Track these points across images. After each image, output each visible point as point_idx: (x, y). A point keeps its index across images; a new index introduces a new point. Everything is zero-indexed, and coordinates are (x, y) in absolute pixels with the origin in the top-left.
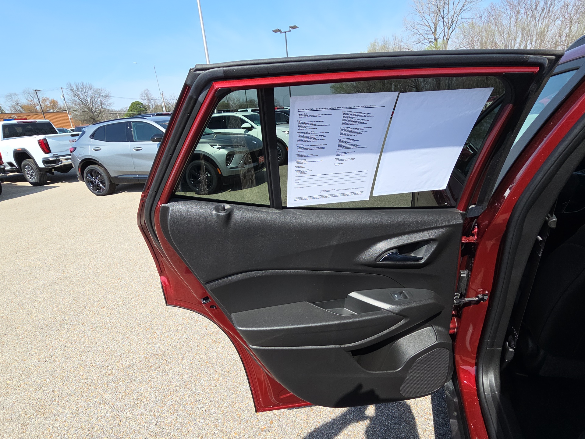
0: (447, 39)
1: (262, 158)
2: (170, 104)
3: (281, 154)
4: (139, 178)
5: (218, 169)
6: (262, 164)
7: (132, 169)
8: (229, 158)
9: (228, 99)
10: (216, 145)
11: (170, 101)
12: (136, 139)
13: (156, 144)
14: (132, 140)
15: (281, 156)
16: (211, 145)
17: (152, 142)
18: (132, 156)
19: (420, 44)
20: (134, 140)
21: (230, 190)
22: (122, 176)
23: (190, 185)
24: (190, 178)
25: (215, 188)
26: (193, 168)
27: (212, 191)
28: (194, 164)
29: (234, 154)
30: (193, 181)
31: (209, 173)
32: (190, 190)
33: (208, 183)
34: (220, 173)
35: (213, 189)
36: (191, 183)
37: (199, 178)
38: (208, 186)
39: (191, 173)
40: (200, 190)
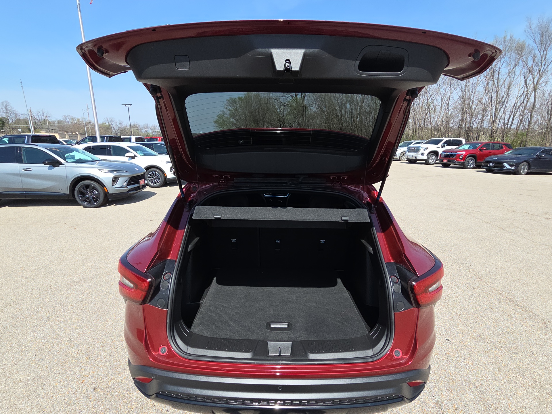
0: (303, 96)
1: (142, 181)
2: (37, 120)
3: (160, 179)
4: (26, 194)
5: (105, 188)
6: (143, 186)
7: (20, 186)
8: (115, 180)
9: (109, 121)
10: (103, 170)
11: (38, 117)
12: (25, 162)
13: (47, 166)
14: (21, 162)
15: (160, 180)
16: (99, 170)
17: (43, 165)
18: (20, 175)
19: (285, 97)
20: (24, 162)
21: (115, 204)
22: (7, 192)
23: (78, 200)
24: (79, 195)
25: (101, 203)
26: (82, 187)
27: (99, 205)
28: (83, 183)
29: (119, 177)
30: (81, 197)
31: (97, 191)
32: (77, 204)
33: (95, 198)
34: (106, 191)
35: (99, 204)
36: (80, 199)
37: (87, 195)
38: (95, 201)
39: (80, 191)
40: (88, 204)
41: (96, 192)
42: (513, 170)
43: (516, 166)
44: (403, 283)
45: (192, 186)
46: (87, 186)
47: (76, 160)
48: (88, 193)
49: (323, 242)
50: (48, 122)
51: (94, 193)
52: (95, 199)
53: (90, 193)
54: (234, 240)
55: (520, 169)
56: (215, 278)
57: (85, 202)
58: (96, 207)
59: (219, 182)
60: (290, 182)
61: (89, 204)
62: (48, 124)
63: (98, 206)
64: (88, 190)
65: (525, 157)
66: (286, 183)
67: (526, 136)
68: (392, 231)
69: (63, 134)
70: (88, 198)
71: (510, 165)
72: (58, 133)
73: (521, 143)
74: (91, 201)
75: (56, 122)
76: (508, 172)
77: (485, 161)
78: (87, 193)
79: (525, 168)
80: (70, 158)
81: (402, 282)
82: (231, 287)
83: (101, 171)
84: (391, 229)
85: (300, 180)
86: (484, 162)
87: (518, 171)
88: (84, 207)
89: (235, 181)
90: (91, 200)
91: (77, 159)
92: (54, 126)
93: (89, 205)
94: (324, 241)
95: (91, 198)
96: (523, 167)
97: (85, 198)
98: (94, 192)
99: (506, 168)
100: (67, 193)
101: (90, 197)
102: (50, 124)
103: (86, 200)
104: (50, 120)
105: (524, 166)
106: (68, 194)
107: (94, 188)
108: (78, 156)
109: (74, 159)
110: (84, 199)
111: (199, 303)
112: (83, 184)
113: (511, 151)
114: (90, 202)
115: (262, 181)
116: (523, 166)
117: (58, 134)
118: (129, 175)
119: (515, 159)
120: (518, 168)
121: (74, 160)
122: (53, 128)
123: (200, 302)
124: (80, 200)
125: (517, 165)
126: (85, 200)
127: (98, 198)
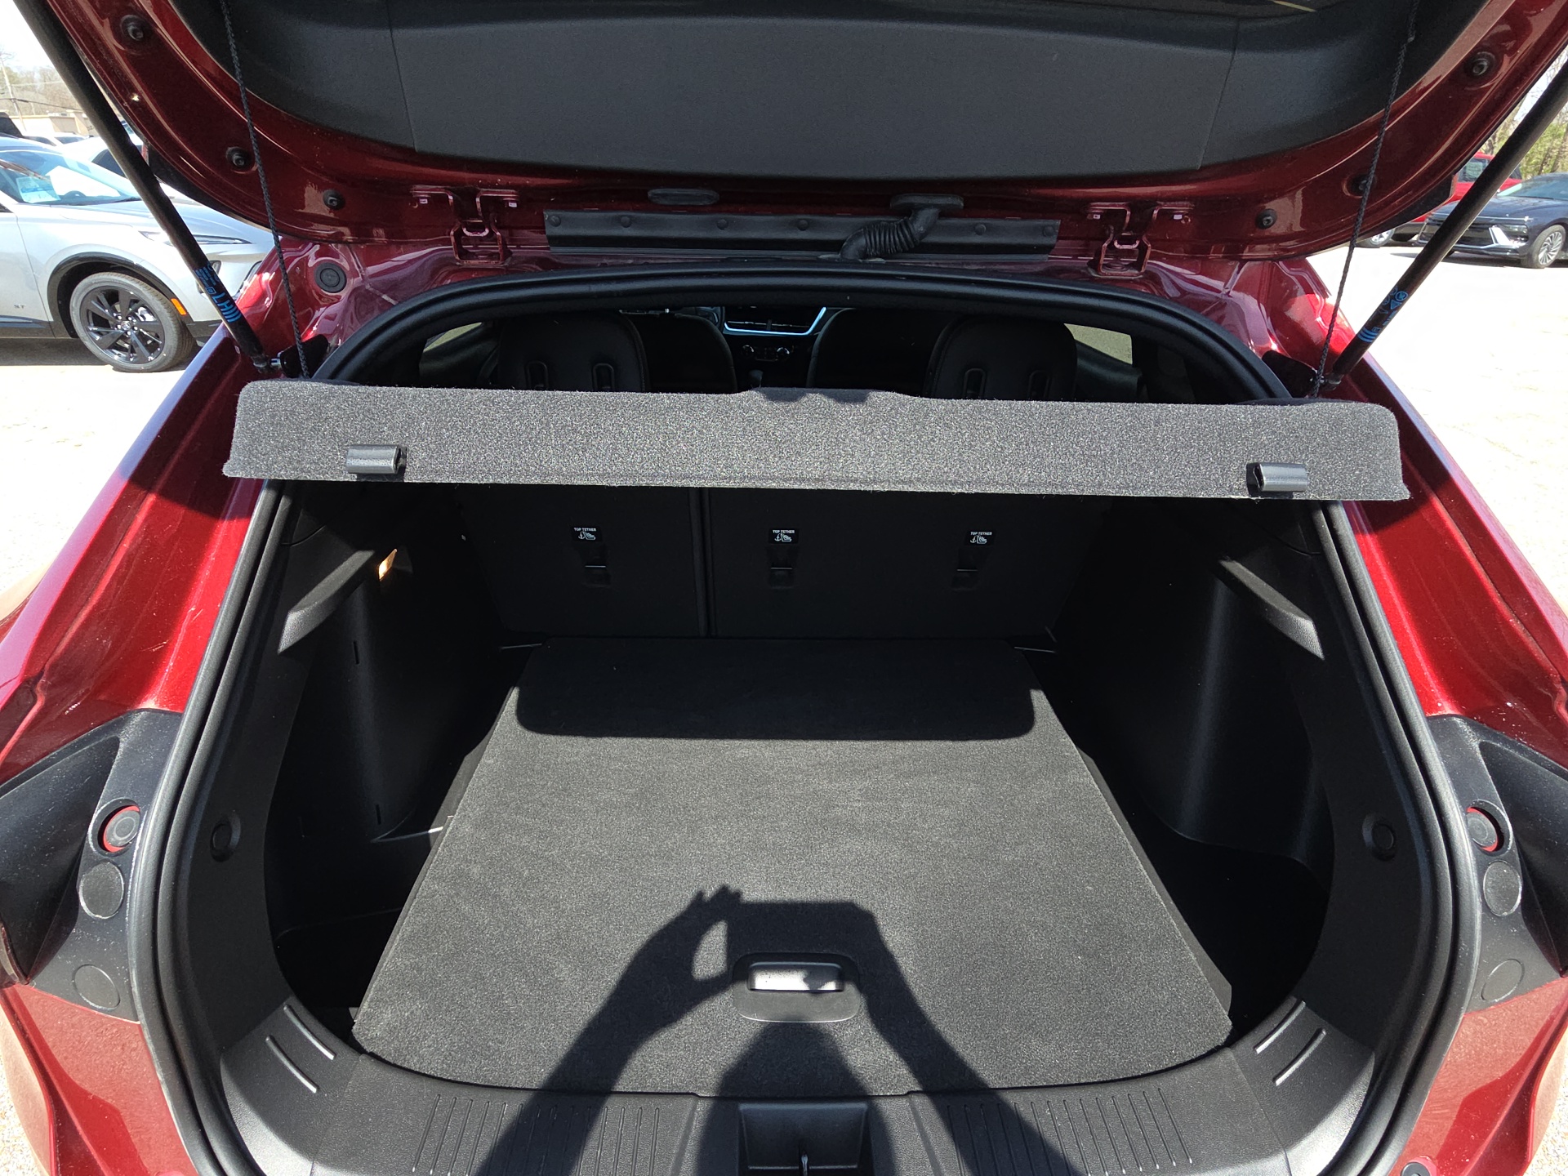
5: (175, 301)
23: (88, 344)
24: (89, 325)
25: (172, 355)
26: (91, 294)
27: (166, 363)
28: (92, 284)
29: (219, 262)
30: (98, 333)
31: (150, 311)
32: (93, 360)
33: (151, 339)
34: (182, 312)
35: (166, 358)
36: (94, 339)
37: (119, 326)
38: (153, 348)
39: (88, 311)
40: (127, 359)
41: (149, 318)
42: (1515, 251)
43: (1526, 238)
44: (1536, 855)
45: (311, 263)
46: (112, 296)
47: (60, 196)
48: (120, 318)
49: (980, 538)
50: (9, 77)
51: (142, 319)
52: (149, 342)
53: (128, 320)
54: (587, 534)
55: (1537, 248)
56: (514, 695)
57: (117, 352)
58: (155, 369)
59: (459, 235)
60: (862, 241)
61: (132, 359)
62: (8, 84)
63: (161, 367)
64: (117, 306)
65: (1558, 206)
66: (836, 246)
67: (1562, 138)
68: (1448, 531)
69: (64, 117)
70: (123, 337)
71: (1512, 235)
72: (50, 115)
73: (1544, 162)
74: (136, 349)
75: (37, 76)
76: (1501, 259)
77: (1434, 221)
78: (117, 317)
79: (1552, 244)
80: (35, 190)
81: (1528, 849)
82: (581, 740)
83: (150, 236)
84: (1436, 515)
85: (918, 227)
86: (1428, 224)
87: (1530, 256)
88: (118, 368)
89: (551, 231)
90: (137, 346)
91: (63, 194)
92: (33, 89)
93: (132, 363)
94: (985, 536)
95: (135, 338)
96: (1549, 241)
97: (113, 336)
98: (138, 314)
99: (1495, 245)
100: (47, 320)
101: (129, 333)
102: (18, 82)
103: (120, 342)
104: (15, 70)
105: (1551, 238)
106: (49, 323)
107: (135, 301)
108: (62, 181)
109: (51, 192)
110: (110, 341)
111: (428, 835)
112: (93, 287)
113: (1518, 187)
114: (133, 351)
115: (701, 234)
116: (1549, 238)
117: (51, 118)
118: (256, 252)
119: (1526, 212)
120: (1531, 243)
121: (54, 195)
122: (26, 95)
123: (431, 831)
124: (98, 343)
125: (1529, 237)
126: (115, 343)
127: (157, 337)
